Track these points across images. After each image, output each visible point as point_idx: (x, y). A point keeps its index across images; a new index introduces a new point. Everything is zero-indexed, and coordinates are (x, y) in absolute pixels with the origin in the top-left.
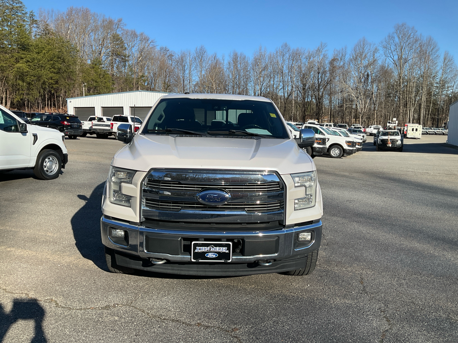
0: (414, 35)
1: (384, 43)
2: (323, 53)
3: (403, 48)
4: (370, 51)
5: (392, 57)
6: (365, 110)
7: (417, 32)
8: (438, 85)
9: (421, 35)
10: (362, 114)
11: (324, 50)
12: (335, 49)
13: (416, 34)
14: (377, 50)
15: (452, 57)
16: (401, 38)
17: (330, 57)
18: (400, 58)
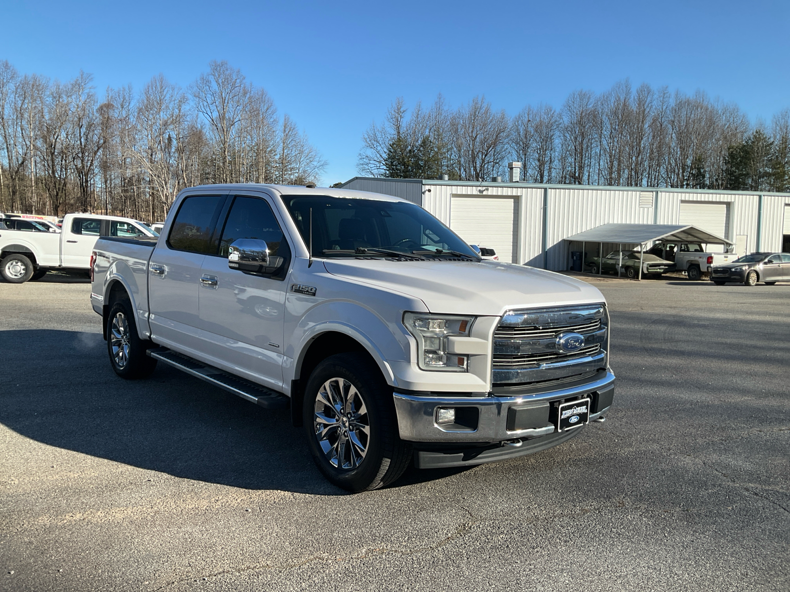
0: (241, 82)
1: (195, 88)
2: (86, 91)
3: (226, 101)
4: (173, 99)
5: (210, 114)
6: (172, 200)
7: (244, 78)
8: (278, 165)
9: (251, 84)
10: (168, 206)
11: (89, 85)
12: (109, 87)
13: (244, 81)
14: (185, 100)
15: (295, 125)
16: (221, 84)
17: (102, 100)
18: (222, 118)
